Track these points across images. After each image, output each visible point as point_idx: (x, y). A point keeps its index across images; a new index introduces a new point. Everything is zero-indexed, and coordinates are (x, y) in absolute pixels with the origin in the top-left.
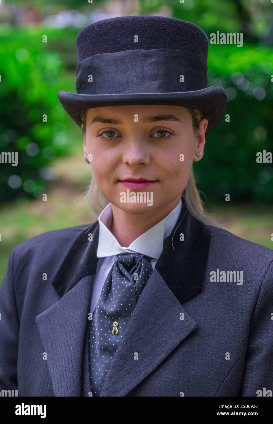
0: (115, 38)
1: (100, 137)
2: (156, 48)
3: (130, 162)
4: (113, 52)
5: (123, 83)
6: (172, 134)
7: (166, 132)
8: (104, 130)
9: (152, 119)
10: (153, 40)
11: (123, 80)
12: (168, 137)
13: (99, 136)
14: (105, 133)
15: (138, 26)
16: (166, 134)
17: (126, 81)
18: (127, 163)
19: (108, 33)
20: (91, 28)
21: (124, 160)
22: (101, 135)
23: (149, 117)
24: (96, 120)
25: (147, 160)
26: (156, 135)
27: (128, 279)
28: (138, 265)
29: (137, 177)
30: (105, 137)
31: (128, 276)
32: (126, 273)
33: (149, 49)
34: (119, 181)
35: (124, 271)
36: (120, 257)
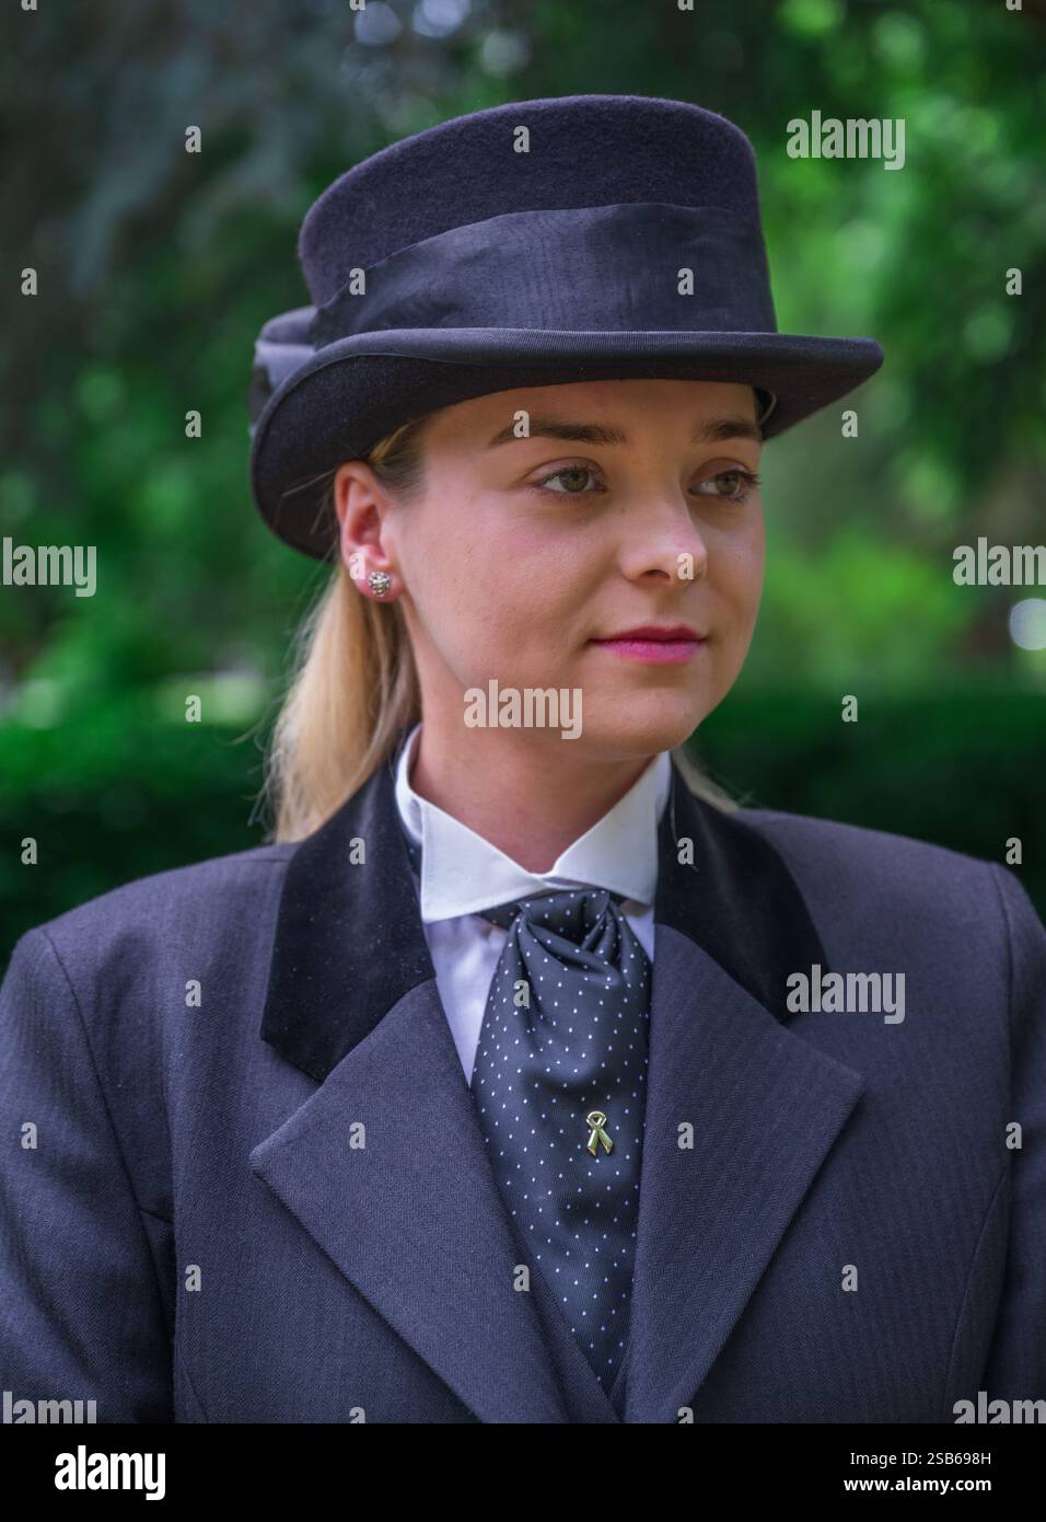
1: (535, 490)
7: (737, 477)
8: (558, 467)
12: (741, 494)
14: (556, 478)
16: (736, 486)
22: (539, 483)
26: (710, 487)
27: (592, 970)
28: (605, 924)
29: (669, 623)
30: (558, 492)
31: (588, 958)
32: (577, 951)
33: (689, 206)
34: (594, 641)
35: (565, 947)
36: (528, 905)
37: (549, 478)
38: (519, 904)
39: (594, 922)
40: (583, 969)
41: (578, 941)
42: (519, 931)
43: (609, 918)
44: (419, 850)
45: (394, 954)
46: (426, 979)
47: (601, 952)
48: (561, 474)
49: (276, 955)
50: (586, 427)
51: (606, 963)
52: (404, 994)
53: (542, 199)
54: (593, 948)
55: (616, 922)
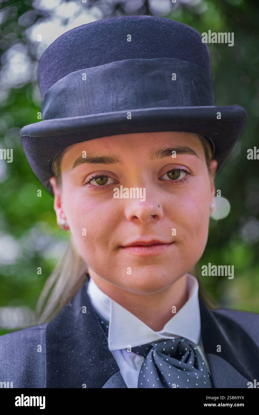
0: (99, 46)
1: (88, 185)
2: (158, 56)
3: (138, 215)
4: (98, 66)
5: (118, 104)
6: (188, 173)
7: (179, 171)
8: (94, 175)
9: (163, 152)
10: (154, 47)
11: (117, 101)
12: (185, 179)
13: (87, 183)
14: (94, 180)
15: (130, 28)
16: (179, 175)
17: (123, 102)
18: (134, 218)
19: (88, 41)
20: (62, 39)
21: (128, 214)
22: (89, 182)
23: (159, 150)
24: (80, 161)
25: (160, 212)
26: (166, 177)
27: (188, 370)
28: (190, 352)
29: (148, 239)
30: (96, 186)
31: (185, 365)
32: (180, 363)
33: (149, 58)
34: (120, 247)
35: (175, 361)
36: (156, 345)
37: (91, 180)
38: (152, 344)
39: (186, 351)
40: (183, 371)
41: (179, 358)
42: (154, 355)
43: (191, 349)
44: (107, 323)
45: (101, 362)
46: (117, 371)
47: (191, 362)
48: (95, 178)
49: (48, 366)
50: (101, 157)
51: (193, 367)
52: (108, 379)
53: (85, 64)
54: (186, 361)
55: (194, 350)
